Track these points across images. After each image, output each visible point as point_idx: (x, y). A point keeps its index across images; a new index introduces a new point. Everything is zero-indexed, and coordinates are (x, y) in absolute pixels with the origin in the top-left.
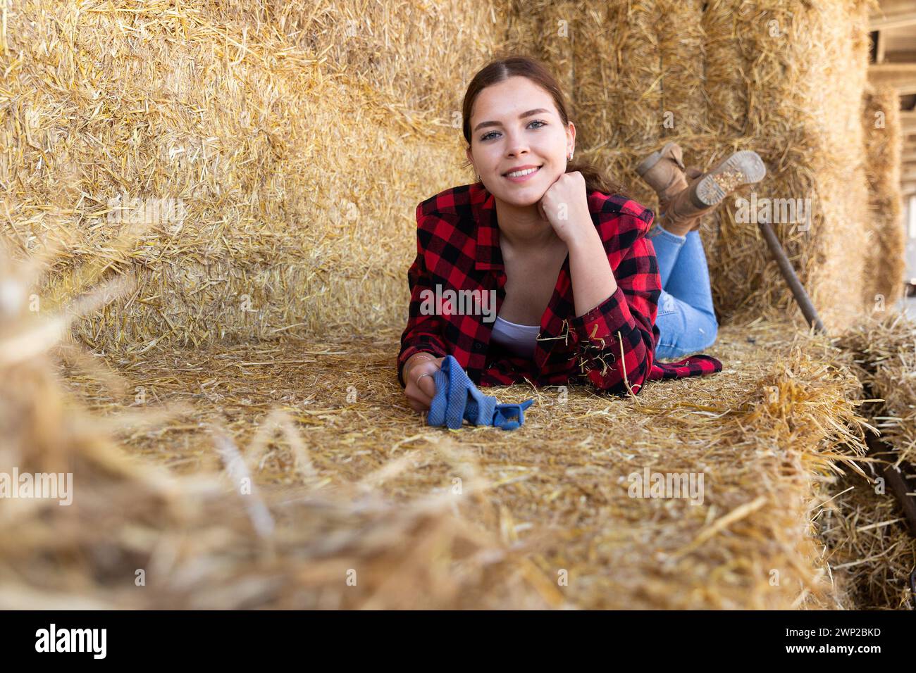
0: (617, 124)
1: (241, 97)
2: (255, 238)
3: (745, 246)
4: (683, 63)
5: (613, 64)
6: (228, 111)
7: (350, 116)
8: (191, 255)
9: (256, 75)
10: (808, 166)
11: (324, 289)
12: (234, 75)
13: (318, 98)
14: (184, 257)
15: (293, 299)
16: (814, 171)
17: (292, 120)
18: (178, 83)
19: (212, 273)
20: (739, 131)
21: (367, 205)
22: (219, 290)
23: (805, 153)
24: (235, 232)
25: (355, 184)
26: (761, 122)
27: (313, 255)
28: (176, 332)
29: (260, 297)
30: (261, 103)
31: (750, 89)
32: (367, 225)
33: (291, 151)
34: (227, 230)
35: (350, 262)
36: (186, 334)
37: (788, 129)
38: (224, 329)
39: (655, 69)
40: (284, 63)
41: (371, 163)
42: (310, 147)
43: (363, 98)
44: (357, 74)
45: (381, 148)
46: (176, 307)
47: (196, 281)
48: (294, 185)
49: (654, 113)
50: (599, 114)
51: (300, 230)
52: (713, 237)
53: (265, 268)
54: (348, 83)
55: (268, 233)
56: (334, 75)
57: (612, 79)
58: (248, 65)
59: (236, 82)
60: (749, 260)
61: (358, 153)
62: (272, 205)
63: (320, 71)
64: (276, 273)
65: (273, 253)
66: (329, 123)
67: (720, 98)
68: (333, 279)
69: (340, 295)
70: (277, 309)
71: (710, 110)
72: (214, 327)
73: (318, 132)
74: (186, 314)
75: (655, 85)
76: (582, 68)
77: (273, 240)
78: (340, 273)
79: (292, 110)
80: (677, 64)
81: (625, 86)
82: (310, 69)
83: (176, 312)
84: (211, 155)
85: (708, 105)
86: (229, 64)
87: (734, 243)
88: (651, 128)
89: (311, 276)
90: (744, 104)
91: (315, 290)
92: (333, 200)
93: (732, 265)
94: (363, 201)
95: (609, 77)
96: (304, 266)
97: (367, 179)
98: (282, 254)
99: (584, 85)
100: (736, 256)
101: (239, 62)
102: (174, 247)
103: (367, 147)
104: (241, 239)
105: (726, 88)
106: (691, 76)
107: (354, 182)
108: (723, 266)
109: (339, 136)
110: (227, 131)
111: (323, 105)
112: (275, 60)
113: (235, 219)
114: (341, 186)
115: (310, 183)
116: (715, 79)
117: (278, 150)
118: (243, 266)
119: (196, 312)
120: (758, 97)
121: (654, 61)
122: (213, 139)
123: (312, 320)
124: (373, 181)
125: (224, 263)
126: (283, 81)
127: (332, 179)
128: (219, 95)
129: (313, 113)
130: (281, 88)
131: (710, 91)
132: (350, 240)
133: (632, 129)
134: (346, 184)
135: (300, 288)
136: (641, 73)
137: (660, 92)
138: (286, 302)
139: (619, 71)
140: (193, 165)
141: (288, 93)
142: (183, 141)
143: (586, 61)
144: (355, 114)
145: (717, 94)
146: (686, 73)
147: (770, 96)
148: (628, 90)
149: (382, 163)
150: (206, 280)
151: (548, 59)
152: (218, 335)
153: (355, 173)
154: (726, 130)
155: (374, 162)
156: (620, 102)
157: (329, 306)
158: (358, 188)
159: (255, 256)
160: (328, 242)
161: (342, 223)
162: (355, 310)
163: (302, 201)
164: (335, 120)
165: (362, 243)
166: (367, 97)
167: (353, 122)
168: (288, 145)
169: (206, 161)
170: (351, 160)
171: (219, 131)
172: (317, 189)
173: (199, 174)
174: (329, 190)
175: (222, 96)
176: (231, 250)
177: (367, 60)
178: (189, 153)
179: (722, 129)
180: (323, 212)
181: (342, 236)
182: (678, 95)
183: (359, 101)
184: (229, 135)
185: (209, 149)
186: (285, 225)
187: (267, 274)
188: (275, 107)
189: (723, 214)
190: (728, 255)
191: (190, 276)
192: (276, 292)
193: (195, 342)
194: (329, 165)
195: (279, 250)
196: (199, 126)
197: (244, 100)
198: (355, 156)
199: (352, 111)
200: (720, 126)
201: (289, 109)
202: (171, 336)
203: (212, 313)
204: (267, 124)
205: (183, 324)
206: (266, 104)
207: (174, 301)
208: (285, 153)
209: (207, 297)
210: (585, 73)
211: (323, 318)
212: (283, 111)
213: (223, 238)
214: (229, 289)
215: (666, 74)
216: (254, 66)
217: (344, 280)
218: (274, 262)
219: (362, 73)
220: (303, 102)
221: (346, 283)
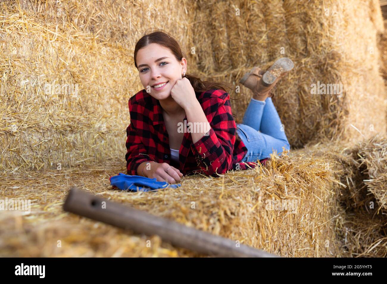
0: (249, 56)
1: (56, 56)
2: (66, 119)
3: (311, 109)
4: (276, 26)
5: (244, 28)
6: (50, 62)
7: (113, 61)
8: (34, 128)
9: (63, 45)
10: (336, 69)
11: (103, 142)
12: (52, 46)
13: (96, 54)
14: (31, 129)
15: (87, 147)
16: (339, 71)
17: (82, 64)
18: (25, 52)
19: (45, 136)
20: (305, 55)
21: (124, 101)
22: (49, 143)
23: (334, 63)
24: (55, 117)
25: (117, 92)
26: (314, 50)
27: (97, 125)
28: (28, 164)
29: (70, 146)
30: (66, 58)
31: (307, 35)
32: (124, 111)
33: (83, 79)
34: (51, 116)
35: (117, 128)
36: (33, 164)
37: (326, 52)
38: (52, 162)
39: (264, 29)
40: (78, 40)
41: (125, 82)
42: (93, 76)
43: (119, 52)
44: (116, 42)
45: (130, 75)
46: (28, 152)
47: (38, 140)
48: (85, 94)
49: (265, 50)
50: (240, 52)
51: (89, 114)
52: (296, 106)
53: (72, 133)
54: (111, 46)
55: (72, 116)
56: (103, 43)
57: (245, 35)
58: (59, 41)
59: (54, 49)
60: (313, 116)
61: (118, 78)
62: (74, 104)
63: (95, 41)
64: (78, 135)
65: (76, 125)
66: (102, 65)
67: (294, 40)
68: (108, 137)
69: (113, 144)
70: (79, 152)
71: (291, 46)
72: (47, 161)
73: (97, 69)
74: (33, 155)
75: (264, 37)
76: (231, 31)
77: (75, 119)
78: (112, 134)
79: (82, 60)
80: (274, 26)
81: (251, 38)
82: (91, 41)
83: (27, 154)
84: (42, 82)
85: (290, 44)
86: (50, 42)
87: (306, 108)
88: (264, 57)
89: (96, 136)
90: (305, 42)
91: (99, 142)
92: (106, 100)
93: (306, 118)
94: (122, 100)
95: (243, 35)
96: (92, 131)
97: (124, 90)
98: (80, 126)
99: (232, 39)
100: (308, 114)
101: (54, 40)
102: (25, 125)
103: (122, 75)
104: (59, 120)
105: (297, 36)
106: (280, 31)
107: (116, 91)
108: (302, 120)
109: (107, 70)
110: (50, 71)
111: (99, 57)
112: (73, 38)
113: (55, 111)
114: (110, 94)
115: (93, 92)
116: (291, 32)
117: (76, 78)
118: (61, 132)
119: (38, 154)
120: (311, 39)
121: (263, 26)
122: (43, 75)
123: (98, 156)
124: (127, 90)
125: (51, 131)
126: (77, 47)
127: (105, 90)
128: (45, 56)
129: (93, 61)
130: (76, 51)
131: (290, 37)
132: (116, 118)
133: (256, 58)
134: (112, 92)
135: (91, 141)
136: (258, 32)
137: (267, 40)
138: (84, 148)
139: (247, 31)
140: (33, 88)
141: (80, 53)
142: (28, 77)
143: (232, 28)
144: (115, 60)
145: (293, 39)
146: (278, 30)
147: (316, 38)
148: (252, 40)
149: (131, 82)
150: (42, 139)
151: (215, 28)
152: (49, 164)
153: (117, 87)
154: (299, 55)
155: (127, 82)
156: (250, 46)
157: (107, 150)
158: (119, 94)
159: (66, 127)
160: (104, 120)
161: (111, 110)
162: (121, 151)
163: (90, 101)
164: (105, 64)
165: (122, 119)
166: (121, 52)
167: (114, 64)
168: (81, 76)
169: (40, 85)
170: (114, 81)
171: (46, 72)
172: (97, 95)
173: (37, 91)
174: (104, 96)
175: (47, 56)
176: (54, 125)
177: (120, 36)
178: (32, 82)
179: (297, 54)
180: (101, 106)
181: (111, 116)
182: (275, 40)
183: (117, 54)
184: (51, 73)
185: (41, 80)
186: (81, 112)
187: (73, 136)
188: (74, 59)
189: (300, 95)
190: (304, 114)
191: (34, 138)
192: (78, 144)
193: (37, 168)
194: (103, 84)
195: (79, 124)
196: (36, 70)
197: (58, 57)
198: (116, 79)
199: (114, 59)
200: (296, 53)
201: (81, 60)
202: (25, 165)
203: (46, 154)
204: (70, 67)
205: (31, 160)
206: (69, 58)
207: (26, 150)
208: (80, 80)
209: (43, 147)
210: (232, 34)
211: (103, 155)
212: (78, 61)
213: (50, 120)
214: (54, 143)
215: (269, 31)
216: (62, 42)
217: (114, 137)
218: (76, 130)
219: (118, 41)
220: (88, 56)
221: (115, 139)
